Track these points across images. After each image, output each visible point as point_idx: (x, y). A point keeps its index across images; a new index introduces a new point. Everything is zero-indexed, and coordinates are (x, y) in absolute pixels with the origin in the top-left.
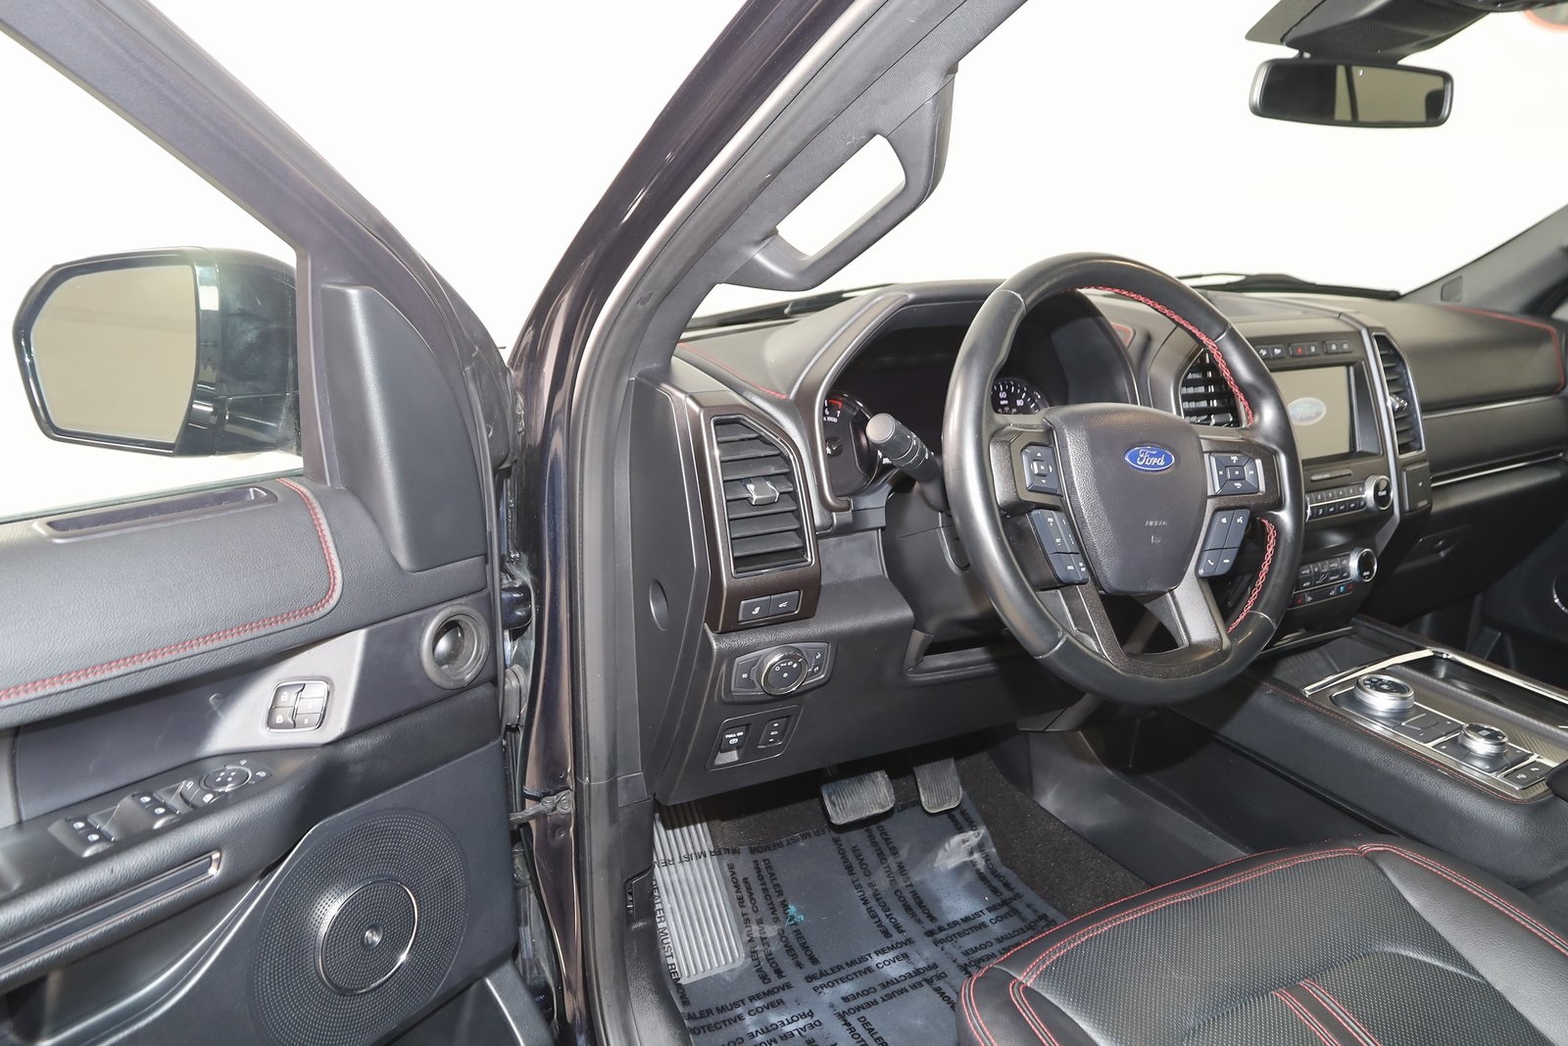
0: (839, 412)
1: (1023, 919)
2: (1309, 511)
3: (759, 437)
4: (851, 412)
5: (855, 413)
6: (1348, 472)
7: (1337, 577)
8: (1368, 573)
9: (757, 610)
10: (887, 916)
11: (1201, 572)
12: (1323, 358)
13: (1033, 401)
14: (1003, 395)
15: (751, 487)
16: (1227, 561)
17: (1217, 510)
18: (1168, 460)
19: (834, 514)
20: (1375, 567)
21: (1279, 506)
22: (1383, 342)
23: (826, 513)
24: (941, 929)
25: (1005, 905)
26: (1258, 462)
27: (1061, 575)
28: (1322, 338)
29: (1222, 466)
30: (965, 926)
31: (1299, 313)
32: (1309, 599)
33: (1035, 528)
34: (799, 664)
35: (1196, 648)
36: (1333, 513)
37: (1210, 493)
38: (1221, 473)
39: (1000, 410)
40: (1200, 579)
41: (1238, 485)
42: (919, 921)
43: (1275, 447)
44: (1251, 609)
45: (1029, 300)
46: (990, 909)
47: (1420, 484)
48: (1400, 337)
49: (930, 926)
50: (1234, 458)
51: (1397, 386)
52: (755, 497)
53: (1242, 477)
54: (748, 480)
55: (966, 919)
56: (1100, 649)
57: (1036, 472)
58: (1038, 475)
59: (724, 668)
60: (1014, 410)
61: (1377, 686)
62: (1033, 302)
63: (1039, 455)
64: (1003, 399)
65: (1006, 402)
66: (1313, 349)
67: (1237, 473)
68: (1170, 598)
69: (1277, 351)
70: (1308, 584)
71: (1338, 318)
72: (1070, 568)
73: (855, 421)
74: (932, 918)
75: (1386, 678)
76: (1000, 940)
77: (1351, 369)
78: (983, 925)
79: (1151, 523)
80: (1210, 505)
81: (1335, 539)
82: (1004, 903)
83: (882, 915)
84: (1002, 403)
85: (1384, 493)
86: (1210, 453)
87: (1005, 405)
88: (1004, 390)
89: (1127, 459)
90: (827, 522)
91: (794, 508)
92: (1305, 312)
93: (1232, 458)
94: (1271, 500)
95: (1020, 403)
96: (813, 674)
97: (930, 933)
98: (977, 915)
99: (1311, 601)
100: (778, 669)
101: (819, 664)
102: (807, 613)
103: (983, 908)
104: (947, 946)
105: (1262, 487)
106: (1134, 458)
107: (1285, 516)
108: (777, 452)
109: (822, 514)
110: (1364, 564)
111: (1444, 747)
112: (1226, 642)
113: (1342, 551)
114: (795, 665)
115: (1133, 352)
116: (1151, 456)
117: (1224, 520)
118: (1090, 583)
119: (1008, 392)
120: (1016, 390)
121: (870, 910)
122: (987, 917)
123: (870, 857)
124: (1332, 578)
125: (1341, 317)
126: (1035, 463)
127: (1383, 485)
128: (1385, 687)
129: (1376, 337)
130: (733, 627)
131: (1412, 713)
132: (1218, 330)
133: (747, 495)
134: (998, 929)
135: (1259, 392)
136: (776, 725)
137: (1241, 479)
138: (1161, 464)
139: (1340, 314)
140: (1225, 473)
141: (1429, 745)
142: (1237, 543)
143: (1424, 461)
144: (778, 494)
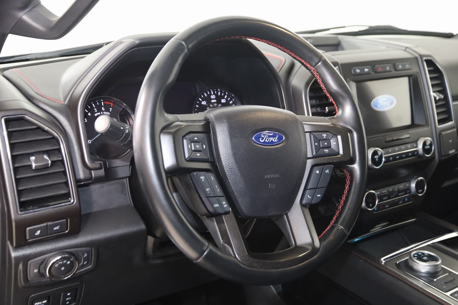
0: (111, 109)
2: (383, 159)
3: (39, 128)
4: (119, 109)
5: (121, 109)
6: (408, 136)
7: (403, 193)
8: (421, 191)
9: (38, 233)
11: (304, 202)
12: (394, 73)
13: (231, 100)
14: (213, 97)
15: (33, 158)
16: (318, 196)
17: (313, 167)
18: (280, 138)
19: (92, 172)
20: (426, 188)
21: (353, 161)
22: (430, 63)
23: (87, 171)
26: (339, 137)
27: (211, 210)
28: (393, 62)
29: (318, 140)
31: (384, 48)
32: (387, 206)
33: (193, 183)
34: (71, 262)
35: (299, 249)
36: (398, 159)
37: (309, 155)
38: (316, 144)
39: (211, 106)
40: (303, 206)
41: (326, 151)
43: (350, 128)
44: (334, 223)
45: (190, 46)
47: (451, 141)
48: (440, 61)
50: (324, 135)
51: (440, 87)
52: (34, 165)
53: (329, 146)
54: (32, 154)
56: (234, 254)
57: (193, 149)
58: (194, 151)
59: (21, 266)
60: (220, 105)
61: (420, 258)
62: (193, 47)
63: (196, 138)
64: (213, 99)
65: (215, 101)
66: (388, 68)
67: (326, 144)
68: (286, 218)
69: (366, 70)
70: (386, 198)
71: (405, 50)
72: (216, 205)
73: (122, 113)
75: (426, 252)
77: (411, 78)
79: (269, 176)
80: (309, 163)
81: (404, 172)
84: (213, 101)
85: (428, 147)
86: (310, 132)
87: (215, 103)
88: (214, 94)
89: (253, 139)
90: (88, 176)
91: (63, 170)
92: (388, 47)
93: (323, 135)
94: (347, 158)
95: (223, 101)
96: (83, 266)
99: (388, 207)
100: (57, 265)
101: (87, 259)
102: (75, 232)
105: (341, 152)
106: (258, 138)
107: (356, 167)
108: (51, 137)
109: (84, 172)
110: (419, 185)
111: (456, 295)
112: (317, 244)
113: (408, 179)
114: (69, 262)
115: (281, 74)
116: (269, 136)
117: (318, 172)
118: (231, 214)
119: (216, 95)
120: (221, 94)
124: (400, 194)
125: (407, 50)
126: (192, 144)
127: (428, 143)
128: (425, 258)
129: (426, 61)
130: (22, 244)
131: (441, 272)
132: (316, 60)
133: (29, 163)
135: (341, 95)
136: (69, 294)
137: (329, 147)
138: (276, 141)
139: (406, 48)
140: (319, 144)
141: (448, 294)
142: (325, 184)
143: (454, 128)
144: (50, 162)
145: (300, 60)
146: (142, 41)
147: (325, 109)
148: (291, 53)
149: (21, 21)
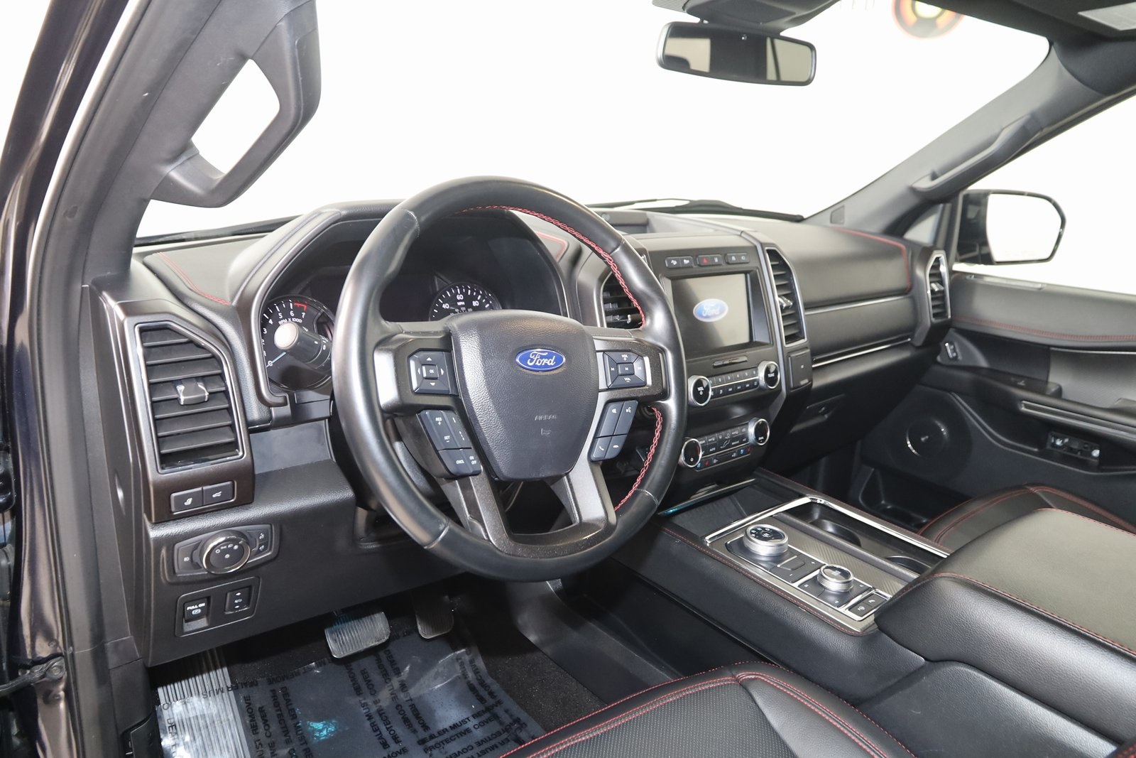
0: (304, 314)
1: (501, 723)
2: (711, 393)
3: (191, 342)
4: (315, 313)
5: (320, 314)
6: (745, 359)
7: (738, 442)
8: (762, 438)
9: (189, 502)
10: (387, 729)
11: (594, 456)
12: (725, 267)
13: (487, 302)
14: (460, 297)
15: (181, 388)
16: (616, 446)
17: (608, 403)
18: (558, 360)
19: (272, 409)
20: (768, 434)
21: (665, 395)
22: (774, 255)
23: (265, 408)
24: (432, 737)
25: (487, 712)
26: (646, 359)
27: (452, 469)
28: (724, 252)
29: (615, 364)
30: (453, 732)
31: (711, 231)
32: (715, 461)
33: (425, 427)
34: (240, 545)
35: (585, 526)
36: (731, 393)
37: (602, 385)
38: (613, 369)
39: (457, 310)
40: (592, 462)
41: (627, 379)
42: (415, 731)
43: (662, 346)
44: (638, 487)
45: (423, 219)
46: (474, 716)
47: (802, 367)
48: (787, 252)
49: (423, 734)
50: (625, 356)
51: (786, 288)
52: (182, 399)
53: (631, 372)
54: (180, 382)
55: (454, 727)
56: (487, 536)
57: (425, 375)
58: (426, 378)
59: (164, 552)
60: (470, 310)
61: (759, 535)
62: (427, 220)
63: (429, 359)
64: (460, 301)
65: (463, 303)
66: (716, 260)
67: (627, 369)
68: (566, 480)
69: (686, 262)
70: (714, 449)
71: (740, 236)
72: (459, 462)
73: (321, 320)
74: (426, 728)
75: (768, 527)
76: (479, 744)
77: (748, 275)
78: (468, 731)
79: (540, 418)
80: (602, 398)
81: (739, 411)
82: (488, 709)
83: (383, 728)
84: (459, 304)
85: (772, 375)
86: (604, 351)
87: (462, 306)
88: (462, 293)
89: (518, 360)
90: (265, 415)
91: (227, 406)
92: (716, 230)
93: (623, 356)
94: (658, 391)
95: (475, 304)
96: (259, 553)
97: (422, 742)
98: (464, 722)
99: (717, 463)
100: (218, 551)
101: (265, 542)
102: (245, 500)
103: (469, 715)
104: (435, 752)
105: (649, 382)
106: (524, 360)
107: (671, 404)
108: (209, 355)
109: (259, 409)
110: (760, 431)
111: (806, 586)
112: (613, 518)
113: (743, 421)
114: (236, 547)
115: (563, 265)
116: (542, 357)
117: (614, 411)
118: (483, 474)
119: (465, 295)
120: (472, 293)
121: (373, 725)
122: (470, 725)
123: (376, 677)
124: (733, 444)
125: (743, 235)
126: (424, 368)
127: (772, 369)
128: (766, 535)
129: (768, 251)
130: (165, 517)
131: (788, 554)
132: (613, 244)
133: (175, 396)
134: (479, 734)
135: (649, 297)
136: (239, 594)
137: (631, 374)
138: (552, 364)
139: (742, 232)
140: (617, 369)
141: (796, 585)
142: (626, 431)
143: (807, 348)
144: (207, 394)
145: (590, 243)
146: (352, 211)
147: (627, 318)
148: (575, 233)
149: (168, 180)
